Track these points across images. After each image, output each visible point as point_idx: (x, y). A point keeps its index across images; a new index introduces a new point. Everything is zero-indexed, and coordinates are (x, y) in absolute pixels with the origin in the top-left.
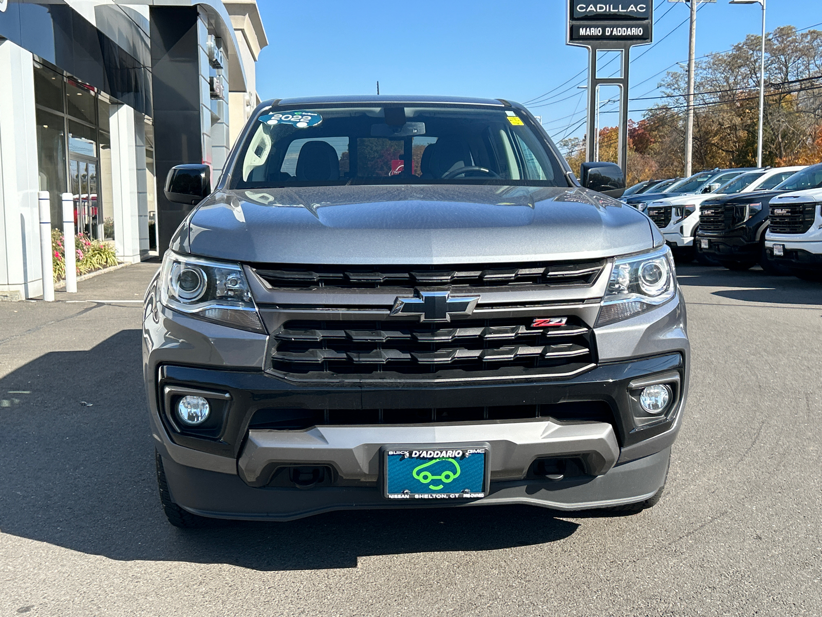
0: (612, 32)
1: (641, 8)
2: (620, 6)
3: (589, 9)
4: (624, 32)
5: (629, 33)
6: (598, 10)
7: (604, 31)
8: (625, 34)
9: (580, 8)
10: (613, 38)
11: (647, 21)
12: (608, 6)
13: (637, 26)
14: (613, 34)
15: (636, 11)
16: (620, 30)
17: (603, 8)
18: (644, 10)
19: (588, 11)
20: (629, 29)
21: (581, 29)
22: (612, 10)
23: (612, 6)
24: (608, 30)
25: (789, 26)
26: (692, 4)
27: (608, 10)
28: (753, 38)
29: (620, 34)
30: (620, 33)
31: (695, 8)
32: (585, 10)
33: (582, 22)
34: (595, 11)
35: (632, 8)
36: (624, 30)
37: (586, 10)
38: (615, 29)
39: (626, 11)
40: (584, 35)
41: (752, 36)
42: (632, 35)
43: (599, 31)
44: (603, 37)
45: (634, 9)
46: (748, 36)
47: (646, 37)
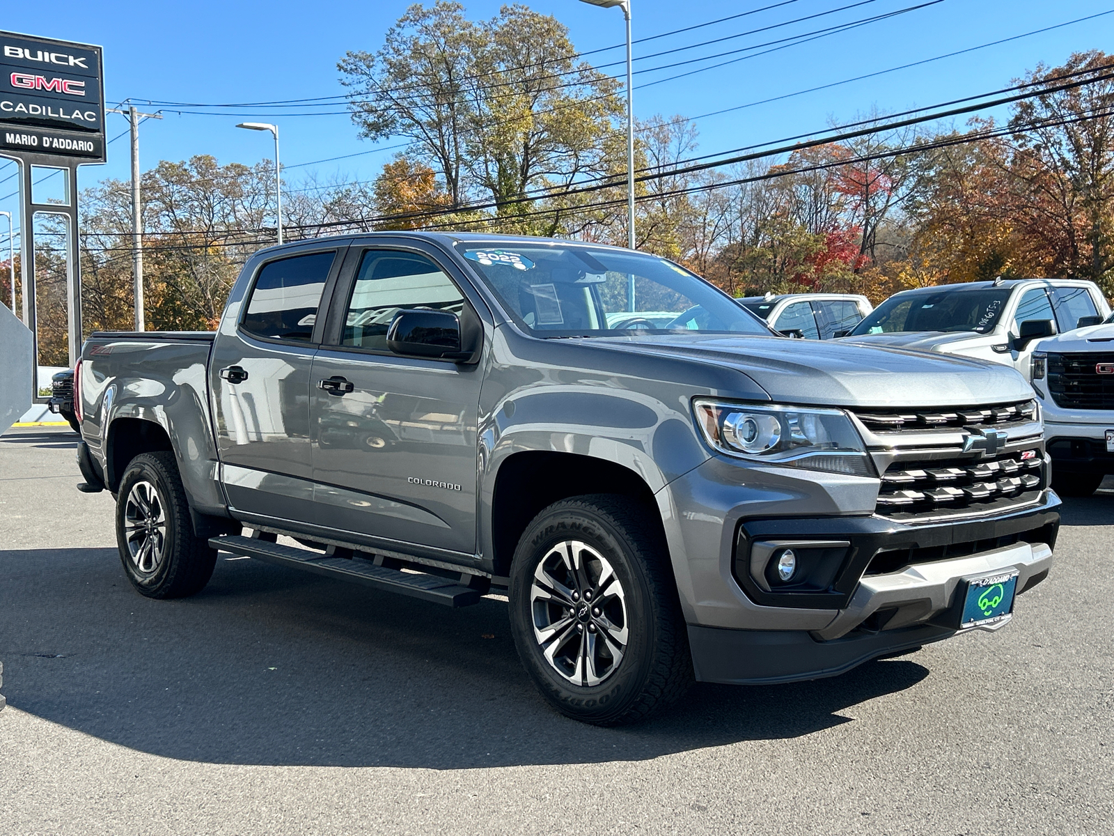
0: (51, 143)
1: (90, 116)
2: (61, 110)
3: (18, 109)
4: (69, 146)
5: (75, 147)
6: (31, 112)
7: (40, 141)
8: (69, 148)
9: (5, 106)
10: (52, 151)
11: (98, 134)
12: (44, 107)
13: (86, 140)
14: (54, 146)
15: (82, 119)
16: (62, 142)
17: (37, 110)
18: (94, 119)
19: (16, 111)
20: (75, 142)
21: (8, 135)
22: (50, 114)
23: (49, 108)
24: (46, 140)
25: (208, 156)
26: (132, 117)
27: (44, 114)
28: (167, 165)
29: (63, 147)
30: (62, 145)
31: (136, 121)
32: (11, 109)
33: (8, 126)
34: (26, 112)
35: (77, 114)
36: (69, 143)
37: (14, 109)
38: (55, 140)
39: (69, 117)
40: (12, 143)
41: (167, 163)
42: (78, 150)
43: (34, 139)
44: (40, 149)
45: (80, 116)
46: (161, 162)
47: (98, 154)
